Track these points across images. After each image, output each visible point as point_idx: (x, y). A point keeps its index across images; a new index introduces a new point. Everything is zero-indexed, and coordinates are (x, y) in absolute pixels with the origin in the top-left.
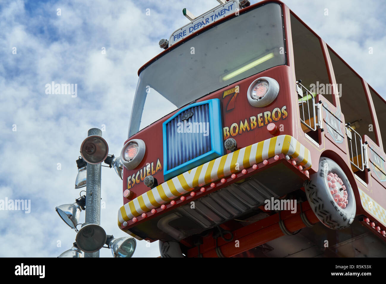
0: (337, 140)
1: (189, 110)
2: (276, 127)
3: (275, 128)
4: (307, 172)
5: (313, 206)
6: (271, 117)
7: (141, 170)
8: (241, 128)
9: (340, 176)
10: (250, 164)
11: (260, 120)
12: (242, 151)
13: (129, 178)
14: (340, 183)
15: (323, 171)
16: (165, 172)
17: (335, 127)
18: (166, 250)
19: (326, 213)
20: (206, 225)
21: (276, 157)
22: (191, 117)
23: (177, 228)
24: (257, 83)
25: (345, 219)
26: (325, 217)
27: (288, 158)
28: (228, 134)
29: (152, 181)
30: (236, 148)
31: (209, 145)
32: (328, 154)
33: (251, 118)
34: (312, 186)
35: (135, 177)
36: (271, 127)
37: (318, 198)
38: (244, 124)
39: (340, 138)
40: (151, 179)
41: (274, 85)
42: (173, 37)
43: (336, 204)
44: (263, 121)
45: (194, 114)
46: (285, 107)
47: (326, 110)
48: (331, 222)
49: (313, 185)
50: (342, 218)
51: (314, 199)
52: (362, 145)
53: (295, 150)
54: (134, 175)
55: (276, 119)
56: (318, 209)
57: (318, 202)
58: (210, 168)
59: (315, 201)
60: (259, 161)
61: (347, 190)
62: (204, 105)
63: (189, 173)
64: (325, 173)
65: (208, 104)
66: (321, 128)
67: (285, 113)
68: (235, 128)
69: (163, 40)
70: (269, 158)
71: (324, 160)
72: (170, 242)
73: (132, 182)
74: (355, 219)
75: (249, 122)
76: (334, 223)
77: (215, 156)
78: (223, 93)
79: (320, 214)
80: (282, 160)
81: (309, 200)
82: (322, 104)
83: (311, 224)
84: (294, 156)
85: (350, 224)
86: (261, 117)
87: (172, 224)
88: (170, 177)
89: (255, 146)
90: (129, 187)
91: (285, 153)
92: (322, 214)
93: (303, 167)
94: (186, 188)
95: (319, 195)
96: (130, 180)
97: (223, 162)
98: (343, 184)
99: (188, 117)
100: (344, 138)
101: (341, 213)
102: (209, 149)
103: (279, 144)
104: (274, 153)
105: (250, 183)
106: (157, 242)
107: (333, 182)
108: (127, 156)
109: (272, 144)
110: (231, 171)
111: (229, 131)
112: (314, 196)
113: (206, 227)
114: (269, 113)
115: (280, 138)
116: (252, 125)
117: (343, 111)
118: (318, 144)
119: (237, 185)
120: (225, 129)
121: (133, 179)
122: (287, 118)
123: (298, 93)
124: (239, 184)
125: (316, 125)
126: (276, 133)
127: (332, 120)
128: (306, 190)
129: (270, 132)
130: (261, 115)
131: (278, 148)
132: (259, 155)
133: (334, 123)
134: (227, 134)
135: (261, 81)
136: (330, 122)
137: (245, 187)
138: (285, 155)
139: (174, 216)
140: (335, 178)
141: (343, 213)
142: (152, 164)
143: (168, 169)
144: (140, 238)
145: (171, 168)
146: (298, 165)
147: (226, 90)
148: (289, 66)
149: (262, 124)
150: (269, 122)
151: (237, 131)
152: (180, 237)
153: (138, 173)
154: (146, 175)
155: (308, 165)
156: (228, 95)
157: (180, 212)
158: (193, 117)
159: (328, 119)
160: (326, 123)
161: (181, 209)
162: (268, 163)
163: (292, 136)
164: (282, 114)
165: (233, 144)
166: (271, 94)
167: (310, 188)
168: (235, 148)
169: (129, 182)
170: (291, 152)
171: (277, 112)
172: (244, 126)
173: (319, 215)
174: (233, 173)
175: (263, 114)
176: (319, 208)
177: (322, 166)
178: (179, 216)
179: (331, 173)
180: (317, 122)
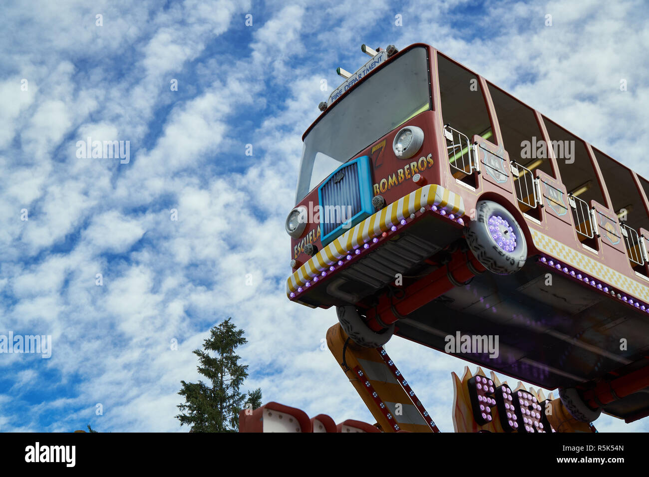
0: (499, 180)
1: (340, 172)
2: (422, 177)
3: (421, 179)
4: (461, 221)
5: (476, 254)
6: (417, 167)
7: (305, 239)
8: (389, 184)
9: (504, 218)
10: (399, 219)
11: (407, 172)
12: (390, 207)
13: (296, 247)
14: (505, 226)
15: (483, 216)
16: (322, 239)
17: (497, 166)
18: (342, 314)
19: (490, 260)
20: (377, 286)
21: (422, 210)
22: (342, 179)
23: (349, 292)
24: (401, 134)
25: (512, 263)
26: (490, 264)
27: (435, 208)
28: (378, 190)
29: (311, 249)
30: (385, 205)
31: (359, 204)
32: (488, 197)
33: (399, 171)
34: (471, 234)
35: (300, 247)
36: (416, 178)
37: (479, 245)
38: (392, 178)
39: (503, 177)
40: (310, 247)
41: (418, 132)
42: (331, 99)
43: (500, 249)
44: (410, 173)
45: (345, 175)
46: (430, 155)
47: (484, 150)
48: (497, 268)
49: (472, 232)
50: (509, 262)
51: (475, 247)
52: (533, 181)
53: (443, 200)
54: (299, 245)
55: (422, 169)
56: (480, 257)
57: (479, 249)
58: (361, 229)
59: (477, 248)
60: (406, 216)
61: (515, 231)
62: (353, 164)
63: (343, 236)
64: (484, 218)
65: (356, 163)
66: (478, 170)
67: (431, 161)
68: (384, 184)
69: (322, 103)
70: (417, 211)
71: (484, 204)
72: (346, 307)
73: (298, 251)
74: (527, 261)
75: (397, 176)
76: (501, 269)
77: (365, 216)
78: (371, 149)
79: (483, 261)
80: (429, 212)
81: (471, 248)
82: (478, 145)
83: (480, 272)
84: (441, 206)
85: (520, 268)
86: (408, 169)
87: (341, 288)
88: (326, 243)
89: (401, 200)
90: (296, 257)
91: (430, 204)
92: (486, 262)
93: (455, 216)
94: (342, 252)
95: (480, 242)
96: (297, 249)
97: (372, 221)
98: (508, 225)
99: (340, 179)
100: (508, 177)
101: (507, 257)
102: (359, 209)
103: (425, 196)
104: (420, 204)
105: (406, 239)
106: (334, 308)
107: (495, 226)
108: (291, 226)
109: (418, 196)
110: (381, 230)
111: (379, 188)
112: (474, 244)
113: (377, 287)
114: (415, 163)
115: (426, 189)
116: (400, 178)
117: (506, 148)
118: (474, 188)
119: (393, 242)
120: (375, 186)
121: (299, 248)
122: (432, 166)
123: (446, 137)
124: (396, 241)
125: (471, 167)
126: (422, 183)
127: (492, 160)
128: (466, 238)
129: (417, 183)
130: (408, 166)
131: (424, 200)
132: (405, 209)
133: (495, 163)
134: (377, 192)
135: (405, 131)
136: (490, 162)
137: (402, 243)
138: (431, 206)
139: (341, 281)
140: (498, 220)
141: (509, 256)
142: (314, 230)
143: (325, 235)
144: (313, 306)
145: (328, 234)
146: (448, 213)
147: (374, 146)
148: (435, 110)
149: (409, 176)
150: (416, 173)
151: (386, 186)
152: (355, 301)
153: (303, 242)
154: (309, 242)
155: (460, 213)
156: (376, 151)
157: (345, 276)
158: (344, 178)
159: (487, 159)
160: (484, 164)
161: (344, 273)
162: (416, 216)
163: (440, 185)
164: (428, 163)
165: (380, 201)
166: (415, 143)
167: (470, 235)
168: (382, 205)
169: (296, 252)
170: (438, 202)
171: (423, 161)
172: (392, 180)
173: (483, 263)
174: (383, 232)
175: (410, 166)
176: (482, 256)
177: (481, 210)
178: (346, 280)
179: (493, 216)
180: (473, 165)
